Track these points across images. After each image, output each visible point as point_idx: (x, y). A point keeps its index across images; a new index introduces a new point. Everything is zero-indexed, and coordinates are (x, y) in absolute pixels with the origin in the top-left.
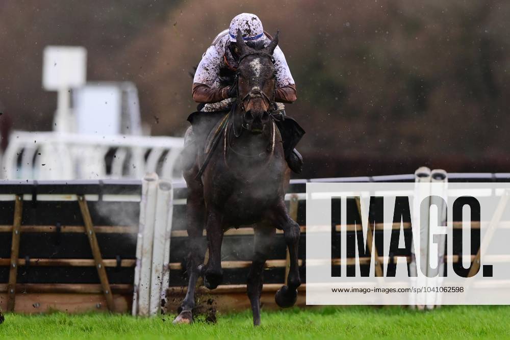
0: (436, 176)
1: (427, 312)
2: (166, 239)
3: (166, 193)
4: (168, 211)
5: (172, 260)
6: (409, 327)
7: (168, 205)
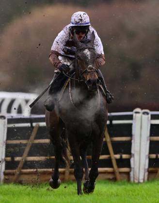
0: (144, 113)
1: (140, 184)
2: (3, 145)
3: (4, 120)
4: (4, 130)
5: (6, 156)
6: (130, 192)
7: (4, 127)
